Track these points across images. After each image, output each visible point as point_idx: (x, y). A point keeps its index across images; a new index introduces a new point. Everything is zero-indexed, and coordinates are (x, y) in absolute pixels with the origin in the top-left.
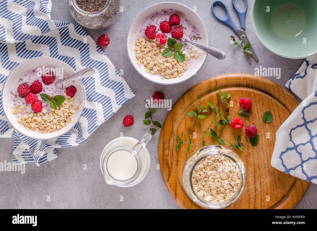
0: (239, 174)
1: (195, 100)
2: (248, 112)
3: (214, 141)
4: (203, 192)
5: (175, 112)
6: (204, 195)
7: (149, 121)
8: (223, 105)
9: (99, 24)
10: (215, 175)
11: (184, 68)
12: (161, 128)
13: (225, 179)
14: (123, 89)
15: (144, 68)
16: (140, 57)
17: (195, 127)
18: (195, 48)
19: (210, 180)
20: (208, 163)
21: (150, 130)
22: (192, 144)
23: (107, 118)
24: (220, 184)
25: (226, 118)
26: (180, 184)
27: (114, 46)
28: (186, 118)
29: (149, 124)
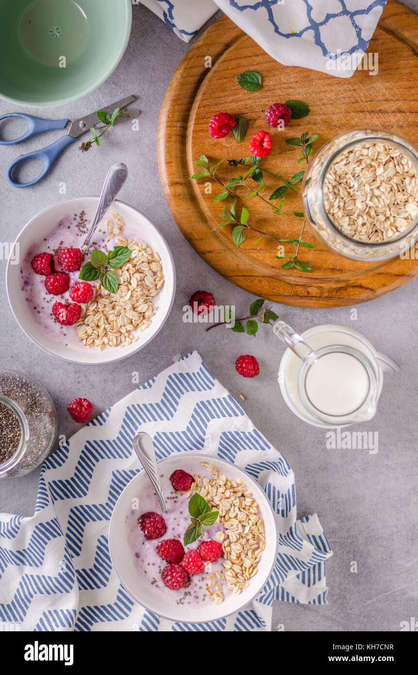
0: (365, 146)
1: (210, 228)
2: (239, 120)
3: (296, 193)
4: (399, 219)
5: (232, 271)
6: (406, 219)
7: (249, 323)
8: (222, 172)
9: (46, 419)
10: (365, 194)
11: (143, 248)
12: (265, 300)
13: (375, 174)
14: (181, 375)
15: (139, 330)
16: (117, 338)
17: (265, 231)
18: (103, 225)
19: (375, 204)
20: (339, 207)
21: (267, 323)
22: (300, 238)
23: (240, 410)
24: (383, 183)
25: (250, 166)
26: (381, 266)
27: (93, 389)
28: (246, 249)
29: (254, 325)
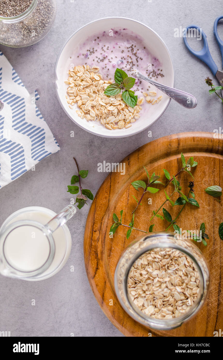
0: (198, 279)
1: (146, 165)
3: (166, 228)
4: (143, 301)
5: (115, 178)
6: (143, 305)
7: (77, 188)
8: (184, 177)
9: (19, 39)
10: (163, 277)
11: (135, 117)
12: (92, 201)
13: (177, 285)
14: (44, 138)
15: (78, 109)
16: (73, 93)
17: (141, 204)
18: (153, 89)
19: (155, 284)
20: (155, 258)
21: (76, 201)
22: (134, 228)
23: (15, 177)
24: (170, 291)
25: (188, 197)
26: (111, 284)
27: (38, 75)
28: (129, 190)
29: (75, 192)
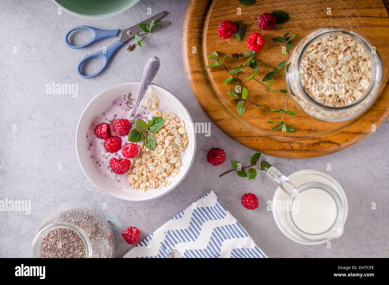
0: (329, 39)
1: (221, 103)
2: (239, 25)
3: (281, 76)
4: (356, 91)
5: (237, 133)
6: (361, 91)
7: (250, 170)
8: (228, 63)
9: (106, 242)
10: (330, 73)
11: (173, 118)
12: (262, 153)
13: (337, 59)
14: (203, 208)
15: (171, 177)
16: (155, 182)
17: (260, 104)
18: (144, 102)
19: (338, 81)
20: (312, 83)
21: (263, 170)
22: (285, 108)
23: (245, 233)
24: (343, 66)
25: (247, 58)
26: (344, 127)
27: (140, 220)
28: (247, 117)
29: (254, 172)
